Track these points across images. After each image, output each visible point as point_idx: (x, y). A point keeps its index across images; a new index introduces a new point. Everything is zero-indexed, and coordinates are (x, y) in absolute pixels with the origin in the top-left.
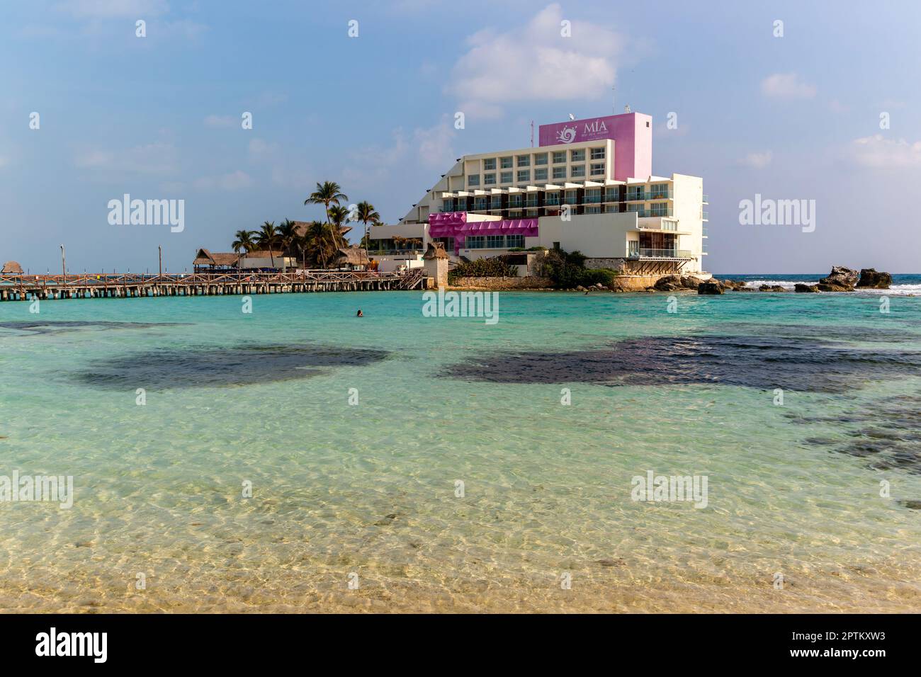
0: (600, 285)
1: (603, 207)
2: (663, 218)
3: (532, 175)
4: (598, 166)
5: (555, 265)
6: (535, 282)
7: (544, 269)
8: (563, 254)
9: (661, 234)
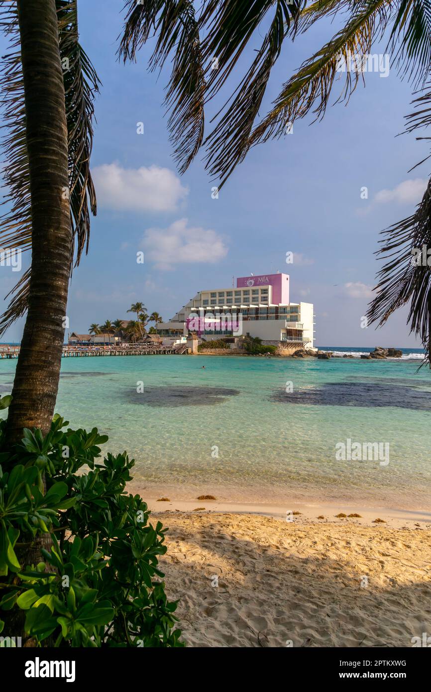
0: (269, 353)
1: (268, 316)
2: (297, 323)
3: (233, 301)
4: (264, 297)
5: (248, 344)
6: (238, 351)
7: (242, 345)
8: (251, 339)
9: (296, 330)
